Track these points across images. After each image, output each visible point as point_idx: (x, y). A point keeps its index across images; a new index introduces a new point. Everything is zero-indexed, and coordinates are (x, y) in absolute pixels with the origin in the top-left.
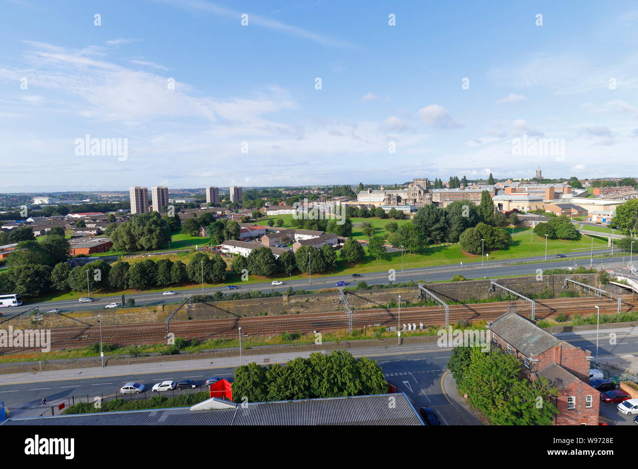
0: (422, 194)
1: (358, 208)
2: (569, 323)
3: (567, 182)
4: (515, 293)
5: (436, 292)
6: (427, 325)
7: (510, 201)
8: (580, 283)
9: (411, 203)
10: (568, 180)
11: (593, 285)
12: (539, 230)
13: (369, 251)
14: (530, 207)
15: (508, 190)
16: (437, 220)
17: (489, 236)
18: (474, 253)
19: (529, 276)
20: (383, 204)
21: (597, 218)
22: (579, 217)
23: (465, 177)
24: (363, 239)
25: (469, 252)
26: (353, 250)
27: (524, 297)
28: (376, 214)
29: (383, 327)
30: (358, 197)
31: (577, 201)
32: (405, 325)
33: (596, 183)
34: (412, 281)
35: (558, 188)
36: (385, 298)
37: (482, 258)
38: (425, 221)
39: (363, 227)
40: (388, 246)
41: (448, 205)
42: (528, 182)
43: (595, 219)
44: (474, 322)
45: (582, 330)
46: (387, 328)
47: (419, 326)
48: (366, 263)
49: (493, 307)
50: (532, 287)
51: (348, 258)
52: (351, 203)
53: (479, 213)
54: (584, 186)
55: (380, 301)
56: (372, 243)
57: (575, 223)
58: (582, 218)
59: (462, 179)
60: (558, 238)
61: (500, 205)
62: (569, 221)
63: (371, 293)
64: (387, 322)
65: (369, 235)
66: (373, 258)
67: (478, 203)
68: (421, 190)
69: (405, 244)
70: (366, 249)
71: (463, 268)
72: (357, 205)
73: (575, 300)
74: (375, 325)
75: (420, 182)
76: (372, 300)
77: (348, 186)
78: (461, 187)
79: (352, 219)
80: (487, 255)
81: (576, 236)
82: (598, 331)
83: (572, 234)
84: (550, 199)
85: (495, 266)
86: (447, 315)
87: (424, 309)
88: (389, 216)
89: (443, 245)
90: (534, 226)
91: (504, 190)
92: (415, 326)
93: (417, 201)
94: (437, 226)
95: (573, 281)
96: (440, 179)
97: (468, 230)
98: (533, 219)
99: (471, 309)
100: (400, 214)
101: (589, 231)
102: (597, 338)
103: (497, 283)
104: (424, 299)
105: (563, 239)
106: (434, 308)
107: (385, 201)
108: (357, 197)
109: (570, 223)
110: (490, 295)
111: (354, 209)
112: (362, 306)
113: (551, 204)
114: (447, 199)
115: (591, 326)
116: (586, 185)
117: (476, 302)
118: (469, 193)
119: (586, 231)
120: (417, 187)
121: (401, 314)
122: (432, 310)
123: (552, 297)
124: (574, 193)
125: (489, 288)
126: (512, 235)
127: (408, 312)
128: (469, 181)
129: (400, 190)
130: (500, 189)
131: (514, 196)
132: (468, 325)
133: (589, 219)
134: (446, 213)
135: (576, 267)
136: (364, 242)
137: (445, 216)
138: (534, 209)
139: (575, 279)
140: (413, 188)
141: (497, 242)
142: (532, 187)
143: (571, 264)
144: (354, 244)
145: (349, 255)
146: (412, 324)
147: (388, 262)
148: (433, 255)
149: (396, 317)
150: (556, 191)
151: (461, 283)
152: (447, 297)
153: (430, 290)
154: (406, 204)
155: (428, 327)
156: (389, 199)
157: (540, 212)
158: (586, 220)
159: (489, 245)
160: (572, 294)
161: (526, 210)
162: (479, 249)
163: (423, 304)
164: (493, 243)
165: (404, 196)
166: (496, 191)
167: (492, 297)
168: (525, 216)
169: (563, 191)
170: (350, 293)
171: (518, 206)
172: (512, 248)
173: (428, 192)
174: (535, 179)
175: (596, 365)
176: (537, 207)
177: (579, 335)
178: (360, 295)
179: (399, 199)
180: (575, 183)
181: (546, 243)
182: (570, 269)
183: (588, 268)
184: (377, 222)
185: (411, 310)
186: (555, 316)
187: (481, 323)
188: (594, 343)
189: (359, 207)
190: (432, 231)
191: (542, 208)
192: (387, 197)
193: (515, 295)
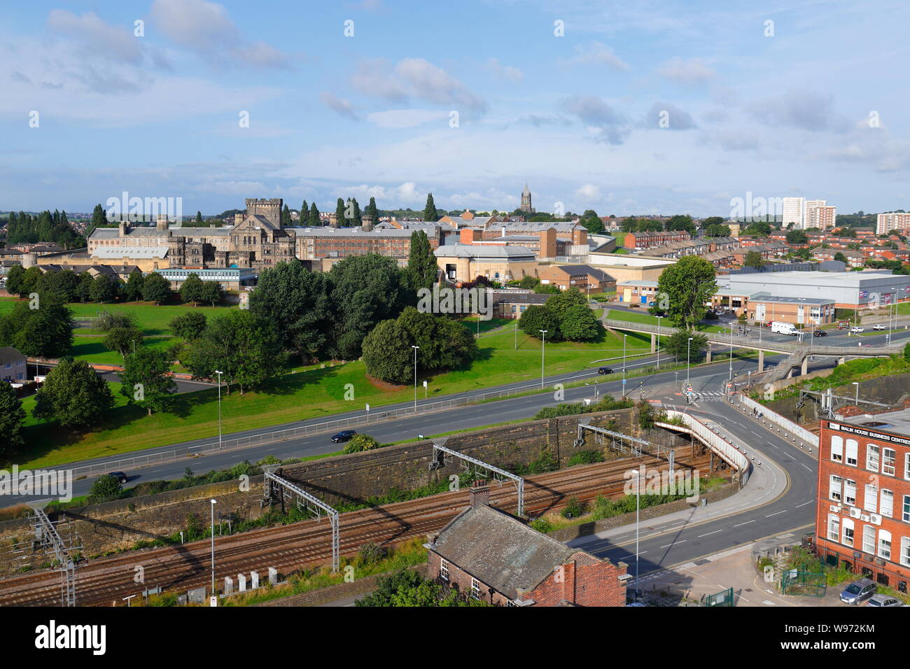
0: (270, 239)
1: (90, 276)
2: (587, 518)
3: (578, 220)
4: (485, 465)
5: (310, 485)
6: (286, 571)
7: (471, 259)
8: (605, 431)
9: (241, 261)
10: (580, 217)
11: (628, 433)
12: (530, 323)
13: (124, 392)
14: (510, 273)
15: (467, 233)
16: (309, 305)
17: (428, 338)
18: (395, 381)
19: (512, 424)
20: (164, 265)
21: (633, 295)
22: (601, 295)
23: (372, 200)
24: (108, 361)
25: (385, 379)
26: (77, 392)
27: (501, 472)
28: (144, 292)
29: (167, 594)
30: (90, 246)
31: (597, 260)
32: (229, 581)
33: (630, 224)
34: (247, 462)
35: (564, 232)
36: (173, 517)
37: (413, 393)
38: (278, 307)
39: (106, 329)
40: (181, 376)
41: (334, 266)
42: (507, 218)
43: (628, 298)
44: (398, 545)
45: (611, 527)
46: (180, 595)
47: (266, 578)
48: (117, 427)
49: (439, 503)
50: (518, 449)
51: (60, 416)
52: (66, 261)
53: (406, 285)
54: (608, 229)
55: (158, 526)
56: (133, 369)
57: (594, 306)
58: (607, 295)
59: (366, 208)
60: (564, 340)
61: (450, 268)
62: (583, 301)
63: (133, 508)
64: (179, 581)
65: (125, 348)
66: (136, 411)
67: (403, 264)
68: (267, 230)
69: (226, 368)
70: (115, 387)
71: (373, 418)
72: (89, 267)
73: (598, 468)
74: (145, 594)
75: (265, 209)
76: (137, 526)
77: (57, 214)
78: (365, 223)
79: (72, 307)
80: (425, 384)
81: (595, 334)
82: (637, 526)
83: (590, 328)
84: (549, 255)
85: (442, 409)
86: (335, 537)
87: (280, 532)
88: (183, 296)
89: (322, 366)
90: (518, 315)
91: (458, 233)
92: (255, 577)
93: (258, 256)
94: (309, 317)
95: (594, 428)
96: (314, 204)
97: (382, 326)
98: (517, 299)
99: (392, 516)
100: (211, 290)
101: (619, 322)
102: (637, 540)
103: (447, 446)
104: (279, 507)
105: (574, 341)
106: (304, 526)
107: (171, 257)
108: (85, 245)
109: (585, 305)
110: (433, 477)
111: (78, 280)
112: (107, 548)
113: (551, 266)
114: (331, 254)
115: (626, 516)
116: (613, 227)
117: (403, 498)
118: (382, 238)
119: (614, 322)
120: (257, 221)
121: (219, 554)
122: (300, 532)
123: (555, 466)
124: (592, 243)
125: (429, 460)
126: (477, 336)
127: (238, 544)
128: (383, 214)
129: (212, 227)
130: (449, 232)
131: (479, 248)
132: (385, 556)
133: (618, 297)
134: (331, 286)
135: (598, 399)
136: (111, 368)
137: (328, 293)
138: (519, 277)
139: (596, 423)
140: (246, 224)
141: (446, 352)
142: (514, 229)
143: (589, 394)
144: (80, 373)
145: (64, 406)
146: (247, 575)
147: (180, 420)
148: (299, 393)
149: (205, 564)
150: (561, 237)
151: (366, 456)
152: (336, 493)
153: (294, 481)
154: (228, 266)
155: (289, 575)
156: (181, 252)
157: (529, 283)
158: (612, 300)
159: (428, 361)
160: (592, 457)
161: (503, 278)
162: (407, 370)
163: (275, 520)
164: (437, 355)
165: (221, 243)
166: (443, 236)
167: (437, 480)
168: (502, 292)
169: (573, 238)
170: (68, 514)
171: (487, 272)
172: (477, 366)
173: (285, 235)
174: (518, 213)
175: (637, 595)
176: (523, 271)
177: (606, 540)
178: (99, 518)
179: (209, 252)
180: (593, 223)
181: (544, 350)
182: (588, 401)
183: (618, 399)
184: (147, 315)
185: (246, 538)
186: (561, 508)
187: (414, 545)
188: (630, 550)
189: (93, 272)
190: (297, 331)
191: (534, 276)
192: (175, 246)
193: (483, 471)
